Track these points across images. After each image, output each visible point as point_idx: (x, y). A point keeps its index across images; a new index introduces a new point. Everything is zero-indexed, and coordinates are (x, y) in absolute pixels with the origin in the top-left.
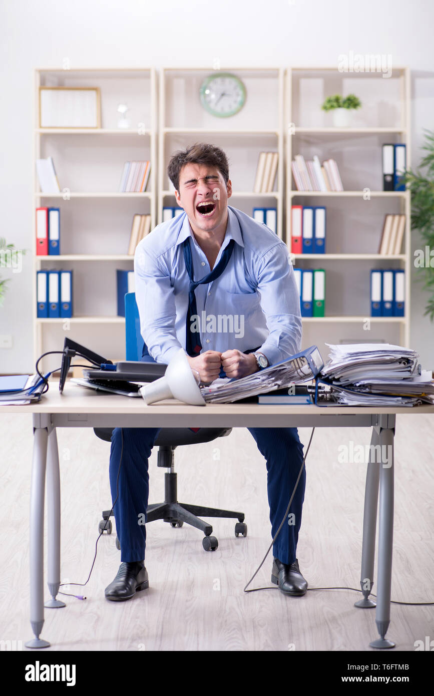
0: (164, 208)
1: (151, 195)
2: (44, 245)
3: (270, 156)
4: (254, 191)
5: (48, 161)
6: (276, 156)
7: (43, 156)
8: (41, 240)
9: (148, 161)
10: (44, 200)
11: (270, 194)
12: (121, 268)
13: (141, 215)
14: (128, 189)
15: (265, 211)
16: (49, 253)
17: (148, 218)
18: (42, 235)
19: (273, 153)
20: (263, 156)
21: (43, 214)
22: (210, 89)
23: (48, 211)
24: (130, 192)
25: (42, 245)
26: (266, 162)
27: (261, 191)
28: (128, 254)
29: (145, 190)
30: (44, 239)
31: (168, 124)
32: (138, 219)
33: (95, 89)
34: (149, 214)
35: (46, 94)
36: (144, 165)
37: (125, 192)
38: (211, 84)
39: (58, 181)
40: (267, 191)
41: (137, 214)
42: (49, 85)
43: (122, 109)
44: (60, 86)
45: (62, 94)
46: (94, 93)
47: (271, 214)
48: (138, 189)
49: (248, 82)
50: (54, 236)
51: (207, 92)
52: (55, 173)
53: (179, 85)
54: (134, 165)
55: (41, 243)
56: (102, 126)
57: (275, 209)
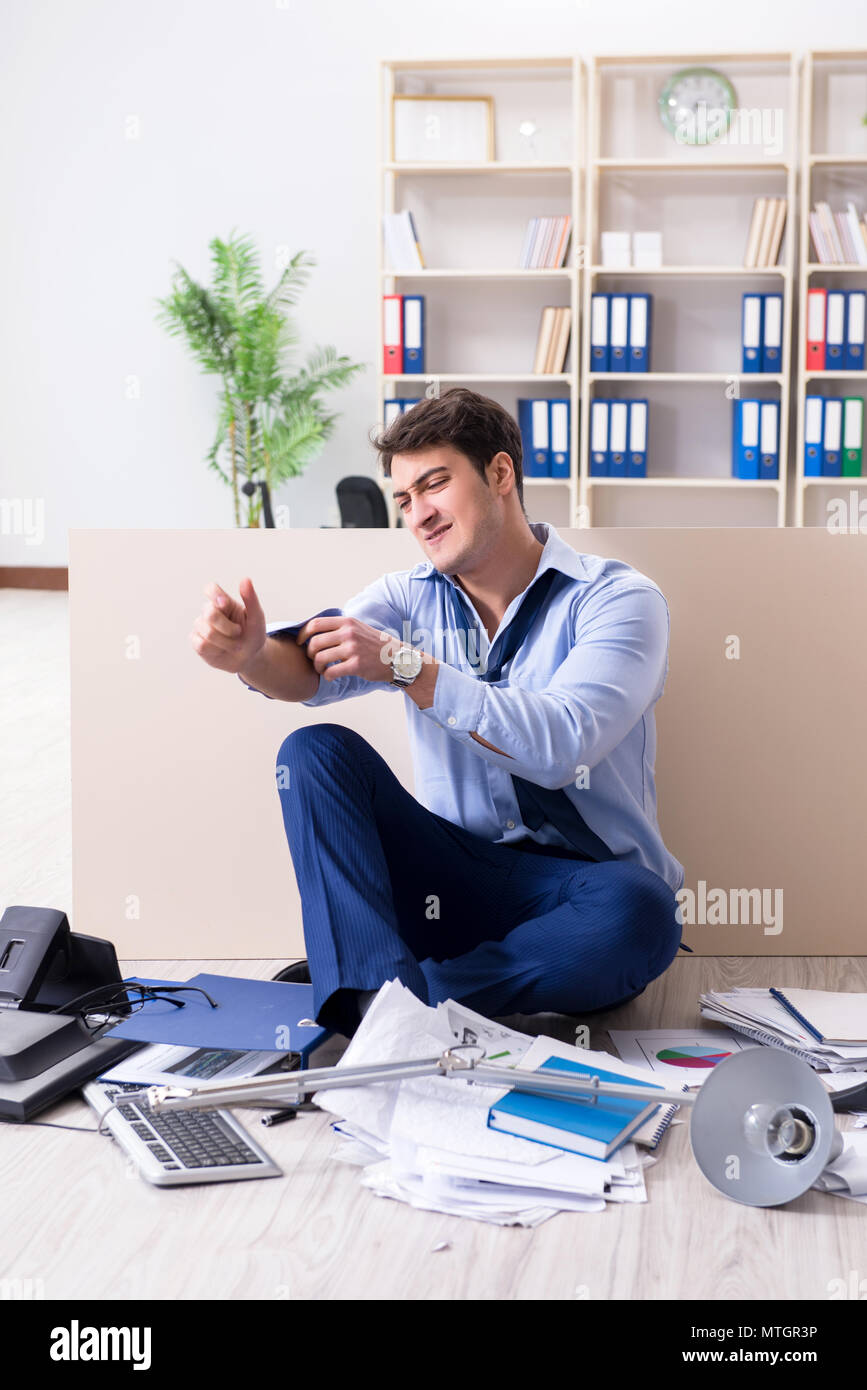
0: (594, 295)
1: (572, 272)
2: (396, 358)
3: (773, 204)
4: (744, 265)
5: (404, 216)
6: (782, 204)
7: (398, 208)
8: (393, 349)
9: (568, 216)
10: (400, 281)
11: (772, 269)
12: (524, 396)
13: (556, 308)
14: (534, 263)
15: (763, 299)
16: (404, 371)
17: (567, 312)
18: (394, 340)
19: (779, 200)
20: (761, 204)
21: (395, 304)
22: (676, 96)
23: (403, 300)
24: (537, 267)
25: (391, 356)
26: (767, 214)
27: (756, 265)
28: (533, 372)
29: (564, 264)
30: (395, 347)
31: (604, 151)
32: (550, 313)
33: (487, 99)
34: (569, 306)
35: (403, 106)
36: (562, 222)
37: (529, 267)
38: (679, 88)
39: (419, 251)
40: (766, 264)
41: (549, 307)
42: (408, 91)
43: (527, 129)
44: (428, 94)
45: (430, 105)
46: (482, 106)
47: (773, 304)
48: (552, 262)
49: (739, 82)
50: (413, 342)
51: (672, 102)
52: (416, 238)
53: (625, 89)
54: (544, 222)
55: (392, 353)
56: (495, 156)
57: (781, 296)
